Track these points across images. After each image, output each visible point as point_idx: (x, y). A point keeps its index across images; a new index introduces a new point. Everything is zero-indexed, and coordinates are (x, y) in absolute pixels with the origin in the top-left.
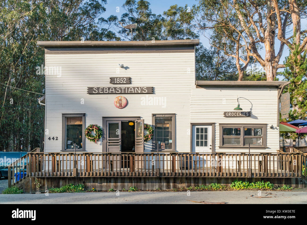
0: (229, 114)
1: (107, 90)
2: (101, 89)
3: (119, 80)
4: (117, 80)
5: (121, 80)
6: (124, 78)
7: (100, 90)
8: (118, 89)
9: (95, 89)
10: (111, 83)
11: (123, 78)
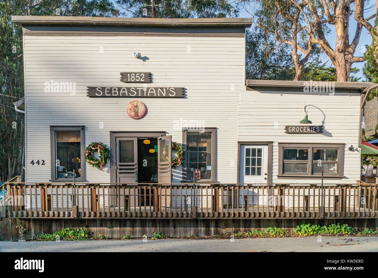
0: (293, 129)
1: (116, 91)
2: (107, 89)
3: (134, 77)
4: (130, 77)
5: (137, 77)
6: (142, 73)
7: (106, 91)
8: (133, 89)
9: (99, 89)
10: (122, 80)
11: (140, 73)
